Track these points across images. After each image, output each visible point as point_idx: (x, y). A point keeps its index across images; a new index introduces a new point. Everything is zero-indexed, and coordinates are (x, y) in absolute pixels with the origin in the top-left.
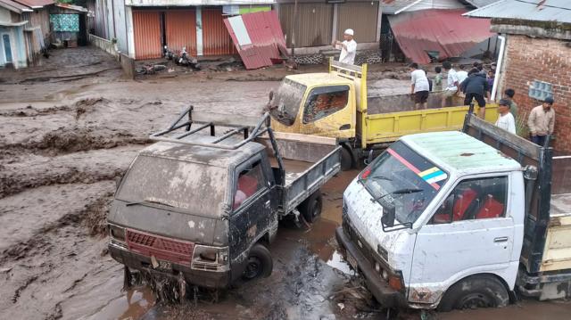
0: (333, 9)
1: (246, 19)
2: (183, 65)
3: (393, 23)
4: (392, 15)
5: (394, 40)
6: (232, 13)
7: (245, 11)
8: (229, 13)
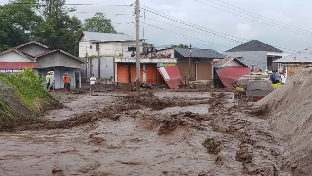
0: (196, 65)
1: (167, 68)
2: (144, 87)
3: (218, 72)
4: (218, 68)
5: (219, 78)
6: (161, 66)
7: (165, 65)
8: (159, 66)
